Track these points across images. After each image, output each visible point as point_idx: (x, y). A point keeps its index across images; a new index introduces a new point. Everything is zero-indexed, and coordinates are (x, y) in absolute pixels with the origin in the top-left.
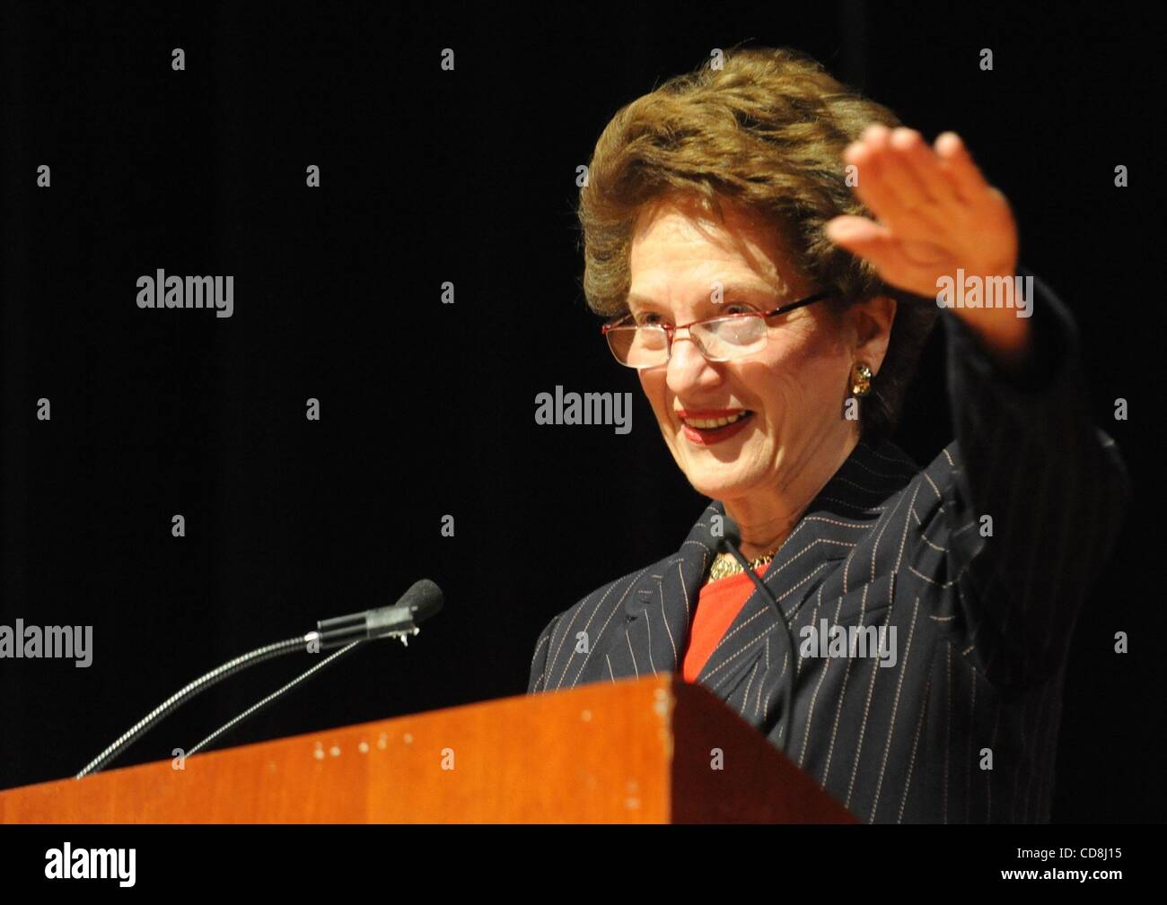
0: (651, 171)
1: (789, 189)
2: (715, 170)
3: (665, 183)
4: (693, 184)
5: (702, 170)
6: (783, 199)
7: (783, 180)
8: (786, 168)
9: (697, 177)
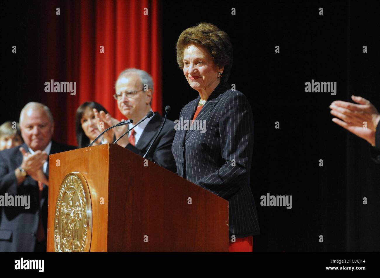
0: (187, 39)
1: (208, 43)
2: (198, 39)
3: (190, 41)
4: (194, 41)
5: (196, 39)
6: (208, 44)
7: (208, 41)
8: (209, 39)
9: (195, 40)
